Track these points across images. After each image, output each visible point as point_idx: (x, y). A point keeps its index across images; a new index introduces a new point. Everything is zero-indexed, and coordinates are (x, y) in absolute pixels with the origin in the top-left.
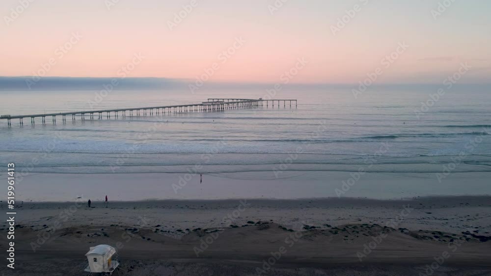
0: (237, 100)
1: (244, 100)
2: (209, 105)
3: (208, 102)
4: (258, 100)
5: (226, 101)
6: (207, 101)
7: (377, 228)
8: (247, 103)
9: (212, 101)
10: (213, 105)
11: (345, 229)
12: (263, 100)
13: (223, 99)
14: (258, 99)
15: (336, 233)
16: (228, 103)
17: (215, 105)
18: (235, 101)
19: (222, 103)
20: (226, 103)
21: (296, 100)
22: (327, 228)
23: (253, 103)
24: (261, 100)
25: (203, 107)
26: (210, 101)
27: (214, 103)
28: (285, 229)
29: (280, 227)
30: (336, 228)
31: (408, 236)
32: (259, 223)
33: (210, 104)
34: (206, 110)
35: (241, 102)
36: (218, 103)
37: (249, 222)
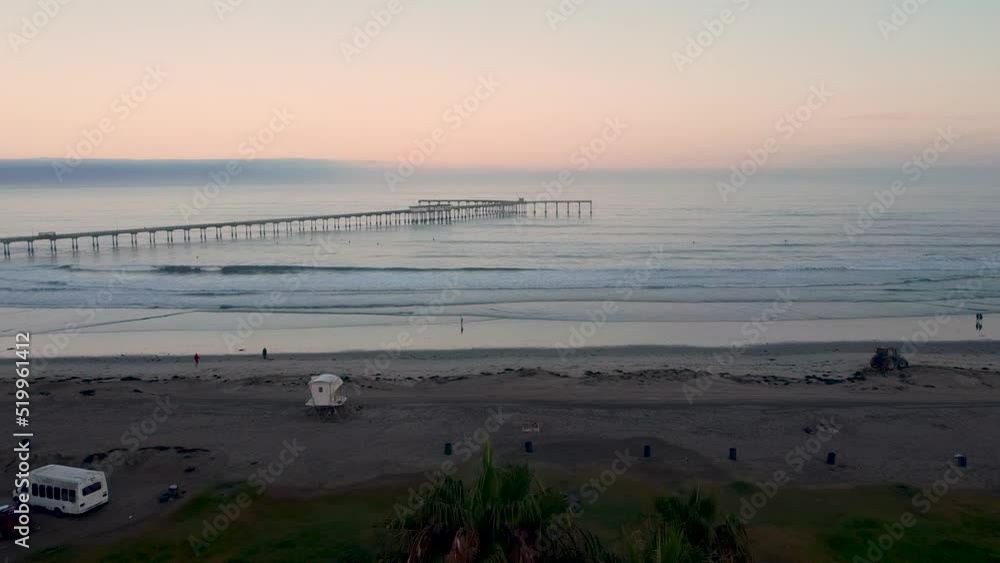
0: (476, 201)
1: (489, 202)
2: (421, 212)
3: (420, 207)
4: (517, 203)
5: (455, 204)
6: (418, 205)
7: (687, 373)
8: (495, 208)
9: (427, 204)
10: (430, 212)
11: (641, 374)
12: (526, 203)
13: (449, 201)
14: (516, 199)
15: (629, 378)
16: (458, 208)
17: (433, 211)
18: (473, 204)
19: (448, 208)
20: (455, 208)
21: (591, 202)
22: (617, 374)
23: (507, 208)
24: (522, 201)
25: (410, 217)
26: (423, 204)
27: (432, 208)
28: (558, 375)
29: (552, 373)
30: (629, 373)
31: (729, 381)
32: (521, 370)
33: (425, 209)
34: (417, 222)
35: (483, 206)
36: (439, 208)
37: (507, 370)
